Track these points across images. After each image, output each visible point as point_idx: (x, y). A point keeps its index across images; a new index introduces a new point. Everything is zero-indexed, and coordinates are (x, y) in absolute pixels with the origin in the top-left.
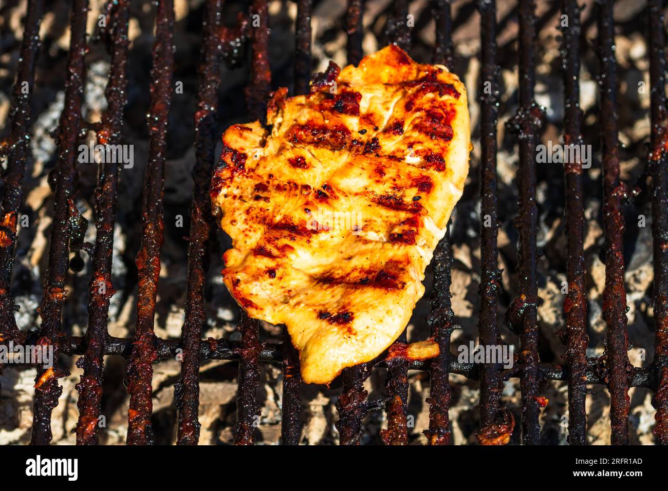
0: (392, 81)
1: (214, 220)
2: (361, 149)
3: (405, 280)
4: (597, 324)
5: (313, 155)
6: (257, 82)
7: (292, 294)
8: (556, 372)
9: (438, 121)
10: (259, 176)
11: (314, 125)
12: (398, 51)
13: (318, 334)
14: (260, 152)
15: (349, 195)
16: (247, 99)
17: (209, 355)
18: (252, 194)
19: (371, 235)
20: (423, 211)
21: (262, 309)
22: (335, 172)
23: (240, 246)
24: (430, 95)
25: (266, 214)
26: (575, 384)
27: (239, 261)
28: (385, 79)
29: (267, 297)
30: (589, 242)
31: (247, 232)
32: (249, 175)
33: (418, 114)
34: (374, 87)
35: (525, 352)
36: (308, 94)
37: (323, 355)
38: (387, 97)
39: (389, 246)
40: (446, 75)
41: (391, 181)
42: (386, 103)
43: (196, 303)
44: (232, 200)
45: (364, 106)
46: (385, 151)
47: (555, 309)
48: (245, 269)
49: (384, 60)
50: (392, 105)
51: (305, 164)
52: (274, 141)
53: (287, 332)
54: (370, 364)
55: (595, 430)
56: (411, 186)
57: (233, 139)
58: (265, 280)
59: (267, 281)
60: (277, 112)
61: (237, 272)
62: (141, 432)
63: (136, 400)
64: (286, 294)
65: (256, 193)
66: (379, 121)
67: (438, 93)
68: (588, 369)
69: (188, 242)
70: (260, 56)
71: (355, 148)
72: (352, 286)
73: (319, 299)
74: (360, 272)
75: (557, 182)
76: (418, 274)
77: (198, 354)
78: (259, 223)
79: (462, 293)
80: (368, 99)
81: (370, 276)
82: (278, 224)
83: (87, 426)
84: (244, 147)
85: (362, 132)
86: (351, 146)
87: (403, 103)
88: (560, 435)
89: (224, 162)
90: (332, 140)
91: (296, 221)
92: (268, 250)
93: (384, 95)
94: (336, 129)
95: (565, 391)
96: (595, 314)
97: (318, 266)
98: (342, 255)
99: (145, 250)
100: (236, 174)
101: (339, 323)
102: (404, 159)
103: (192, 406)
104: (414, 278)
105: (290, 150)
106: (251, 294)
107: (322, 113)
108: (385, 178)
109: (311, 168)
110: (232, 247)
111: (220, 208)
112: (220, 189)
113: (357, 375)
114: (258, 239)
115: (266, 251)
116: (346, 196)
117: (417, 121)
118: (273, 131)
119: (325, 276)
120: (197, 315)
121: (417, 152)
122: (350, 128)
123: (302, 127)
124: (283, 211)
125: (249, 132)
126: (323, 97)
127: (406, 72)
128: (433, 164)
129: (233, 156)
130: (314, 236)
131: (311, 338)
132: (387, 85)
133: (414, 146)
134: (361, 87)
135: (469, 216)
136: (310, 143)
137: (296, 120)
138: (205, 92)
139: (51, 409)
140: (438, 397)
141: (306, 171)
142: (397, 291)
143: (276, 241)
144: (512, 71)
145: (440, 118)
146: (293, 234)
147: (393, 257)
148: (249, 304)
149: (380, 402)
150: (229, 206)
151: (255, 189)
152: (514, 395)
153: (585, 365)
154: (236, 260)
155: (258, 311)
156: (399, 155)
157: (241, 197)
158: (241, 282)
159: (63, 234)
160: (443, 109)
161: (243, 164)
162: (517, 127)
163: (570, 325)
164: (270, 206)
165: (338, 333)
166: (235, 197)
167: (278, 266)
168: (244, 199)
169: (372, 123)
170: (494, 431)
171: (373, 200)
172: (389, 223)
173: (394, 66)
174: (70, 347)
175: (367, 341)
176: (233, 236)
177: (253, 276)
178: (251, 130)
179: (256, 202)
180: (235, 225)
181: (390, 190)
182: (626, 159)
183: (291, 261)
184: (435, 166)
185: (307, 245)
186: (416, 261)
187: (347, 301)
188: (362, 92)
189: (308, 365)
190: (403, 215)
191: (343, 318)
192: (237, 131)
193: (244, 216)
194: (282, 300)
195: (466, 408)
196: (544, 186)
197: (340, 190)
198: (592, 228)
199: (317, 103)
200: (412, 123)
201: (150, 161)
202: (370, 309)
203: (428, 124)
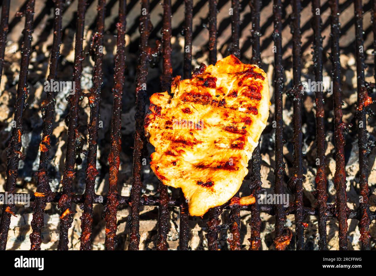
0: (232, 72)
1: (146, 139)
2: (217, 104)
3: (239, 166)
4: (332, 191)
5: (194, 107)
6: (166, 73)
7: (184, 173)
8: (312, 212)
9: (254, 91)
10: (168, 117)
11: (194, 93)
12: (234, 58)
13: (197, 192)
14: (168, 106)
15: (211, 126)
16: (161, 81)
17: (143, 203)
18: (164, 126)
19: (222, 145)
20: (247, 134)
21: (170, 180)
22: (204, 115)
23: (159, 151)
24: (250, 79)
25: (171, 135)
26: (321, 217)
27: (159, 158)
28: (228, 71)
29: (172, 175)
30: (328, 152)
31: (162, 144)
32: (163, 117)
33: (244, 88)
34: (223, 75)
35: (297, 202)
36: (191, 78)
37: (200, 202)
38: (229, 80)
39: (231, 150)
40: (257, 69)
41: (232, 119)
42: (228, 82)
43: (137, 178)
44: (155, 129)
45: (218, 84)
46: (229, 105)
47: (311, 184)
48: (161, 162)
49: (228, 62)
50: (231, 84)
51: (190, 111)
52: (175, 101)
53: (182, 191)
54: (222, 207)
55: (331, 243)
56: (242, 122)
57: (154, 99)
58: (171, 167)
59: (172, 167)
60: (176, 87)
61: (157, 163)
62: (112, 239)
63: (109, 224)
64: (181, 173)
65: (166, 125)
66: (225, 91)
67: (254, 77)
68: (328, 210)
69: (133, 149)
70: (167, 61)
71: (214, 104)
72: (213, 169)
73: (197, 175)
74: (217, 163)
75: (312, 124)
76: (245, 164)
77: (139, 202)
78: (168, 139)
79: (266, 176)
80: (220, 81)
81: (222, 165)
82: (177, 140)
83: (85, 236)
84: (160, 104)
85: (217, 96)
86: (212, 103)
87: (237, 82)
88: (314, 245)
89: (150, 111)
90: (203, 100)
91: (186, 139)
92: (172, 152)
93: (228, 79)
94: (205, 95)
95: (317, 224)
96: (331, 186)
97: (197, 160)
98: (208, 155)
99: (112, 153)
100: (156, 117)
101: (207, 187)
102: (238, 109)
103: (136, 227)
104: (243, 165)
105: (183, 105)
106: (165, 173)
107: (198, 87)
108: (228, 118)
109: (193, 114)
110: (155, 151)
111: (149, 133)
112: (149, 124)
113: (216, 213)
114: (168, 147)
115: (171, 153)
116: (210, 127)
117: (244, 91)
118: (174, 96)
119: (200, 164)
120: (138, 184)
121: (244, 106)
122: (212, 95)
123: (188, 94)
124: (179, 134)
125: (162, 96)
126: (198, 80)
127: (238, 68)
128: (252, 111)
129: (155, 108)
130: (195, 145)
131: (194, 194)
132: (229, 74)
133: (243, 103)
134: (217, 75)
135: (269, 140)
136: (192, 101)
137: (185, 91)
138: (140, 78)
139: (68, 229)
140: (255, 223)
141: (191, 115)
142: (235, 171)
143: (176, 148)
144: (290, 71)
145: (255, 89)
146: (185, 145)
147: (233, 155)
148: (164, 178)
149: (227, 225)
150: (153, 132)
151: (166, 124)
152: (291, 226)
153: (326, 208)
154: (157, 157)
155: (168, 181)
156: (235, 107)
157: (159, 128)
158: (160, 168)
159: (73, 146)
160: (257, 85)
161: (160, 112)
162: (293, 95)
163: (319, 189)
164: (173, 132)
165: (207, 191)
166: (156, 127)
167: (177, 160)
168: (161, 128)
169: (222, 92)
170: (282, 239)
171: (223, 129)
172: (231, 139)
173: (233, 65)
174: (77, 199)
175: (221, 195)
176: (155, 146)
177: (165, 165)
178: (163, 95)
179: (166, 130)
180: (156, 141)
181: (231, 124)
182: (346, 114)
183: (184, 157)
184: (253, 112)
185: (191, 150)
186: (244, 157)
187: (211, 176)
188: (217, 77)
189: (192, 207)
190: (238, 136)
191: (209, 184)
192: (157, 96)
193: (161, 137)
194: (179, 176)
195: (268, 233)
196: (305, 126)
197: (207, 124)
198: (329, 145)
199: (196, 82)
200: (241, 92)
201: (114, 111)
202: (222, 180)
203: (249, 92)
